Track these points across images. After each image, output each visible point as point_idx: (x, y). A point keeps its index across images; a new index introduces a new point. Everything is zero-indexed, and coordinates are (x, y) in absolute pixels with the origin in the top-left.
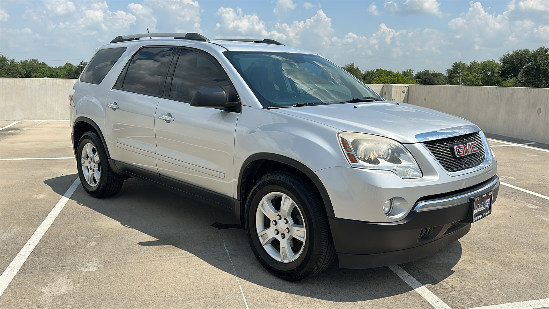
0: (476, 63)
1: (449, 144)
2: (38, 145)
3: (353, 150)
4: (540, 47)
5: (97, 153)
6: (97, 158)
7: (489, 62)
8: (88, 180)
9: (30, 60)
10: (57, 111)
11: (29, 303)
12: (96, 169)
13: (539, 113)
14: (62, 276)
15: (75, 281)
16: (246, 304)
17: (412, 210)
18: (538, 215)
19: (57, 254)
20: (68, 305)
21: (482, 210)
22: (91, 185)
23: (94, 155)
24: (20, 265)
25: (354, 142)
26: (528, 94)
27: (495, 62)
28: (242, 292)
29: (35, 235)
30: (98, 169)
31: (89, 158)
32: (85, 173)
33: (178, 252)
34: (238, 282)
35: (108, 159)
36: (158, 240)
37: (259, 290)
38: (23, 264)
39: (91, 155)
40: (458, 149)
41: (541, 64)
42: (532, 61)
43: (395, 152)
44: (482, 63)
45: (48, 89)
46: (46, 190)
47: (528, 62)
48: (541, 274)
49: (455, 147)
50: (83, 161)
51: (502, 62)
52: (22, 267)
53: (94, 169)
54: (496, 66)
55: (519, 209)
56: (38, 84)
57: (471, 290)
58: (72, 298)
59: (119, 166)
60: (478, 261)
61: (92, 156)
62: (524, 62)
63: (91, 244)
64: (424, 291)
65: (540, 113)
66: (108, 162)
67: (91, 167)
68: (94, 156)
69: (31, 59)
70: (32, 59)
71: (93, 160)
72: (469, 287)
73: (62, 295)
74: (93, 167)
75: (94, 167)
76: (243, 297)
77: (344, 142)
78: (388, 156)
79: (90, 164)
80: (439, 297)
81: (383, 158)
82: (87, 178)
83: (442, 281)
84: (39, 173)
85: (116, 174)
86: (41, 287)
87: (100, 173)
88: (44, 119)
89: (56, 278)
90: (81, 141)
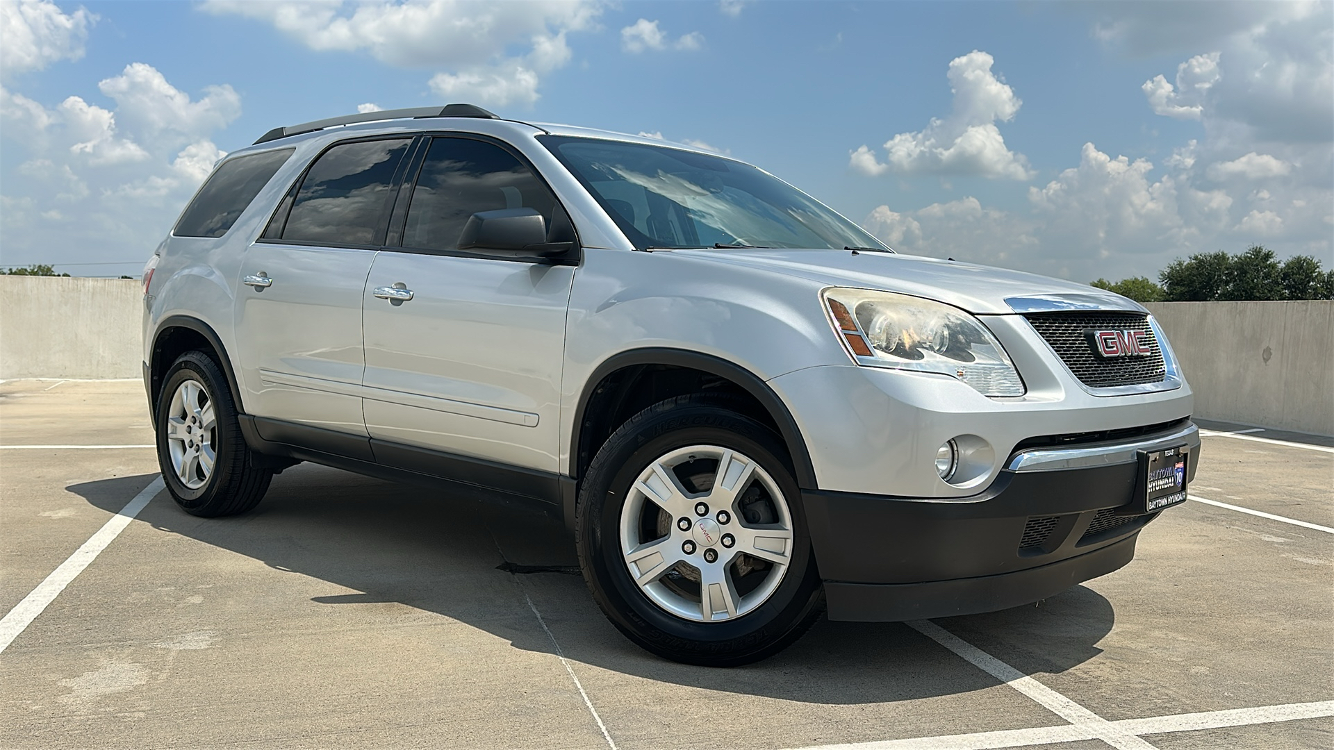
0: (1105, 283)
1: (1083, 327)
2: (53, 423)
3: (859, 326)
4: (1251, 247)
5: (209, 403)
6: (209, 416)
7: (1135, 282)
8: (183, 475)
9: (32, 268)
10: (103, 357)
11: (34, 708)
12: (204, 443)
13: (1266, 360)
14: (119, 659)
15: (150, 668)
16: (593, 710)
17: (1003, 470)
18: (1287, 554)
19: (103, 618)
20: (134, 712)
21: (1166, 486)
22: (189, 485)
23: (202, 409)
24: (8, 638)
25: (861, 309)
26: (1238, 316)
27: (1148, 282)
28: (579, 686)
29: (48, 583)
30: (209, 443)
31: (189, 418)
32: (175, 458)
33: (412, 616)
34: (570, 670)
35: (237, 413)
36: (361, 593)
37: (621, 683)
38: (18, 636)
39: (193, 408)
40: (1105, 339)
41: (1257, 284)
42: (1236, 281)
43: (959, 333)
44: (1119, 284)
45: (81, 303)
46: (75, 502)
47: (1227, 283)
48: (1309, 657)
49: (1098, 334)
50: (172, 426)
51: (1166, 283)
52: (14, 641)
53: (200, 444)
54: (1153, 292)
55: (1240, 542)
56: (58, 290)
57: (1146, 685)
58: (145, 700)
59: (267, 432)
60: (1157, 633)
61: (197, 412)
62: (1216, 281)
63: (192, 601)
64: (1031, 686)
65: (1268, 360)
66: (239, 423)
67: (191, 441)
68: (201, 411)
69: (34, 266)
70: (37, 265)
71: (198, 422)
72: (1139, 680)
73: (119, 693)
74: (197, 440)
75: (200, 439)
76: (582, 697)
77: (838, 309)
78: (942, 345)
79: (190, 433)
80: (1069, 698)
81: (931, 348)
82: (179, 469)
83: (1074, 668)
84: (55, 472)
85: (257, 453)
86: (65, 678)
87: (214, 455)
88: (66, 377)
89: (103, 661)
90: (171, 377)
